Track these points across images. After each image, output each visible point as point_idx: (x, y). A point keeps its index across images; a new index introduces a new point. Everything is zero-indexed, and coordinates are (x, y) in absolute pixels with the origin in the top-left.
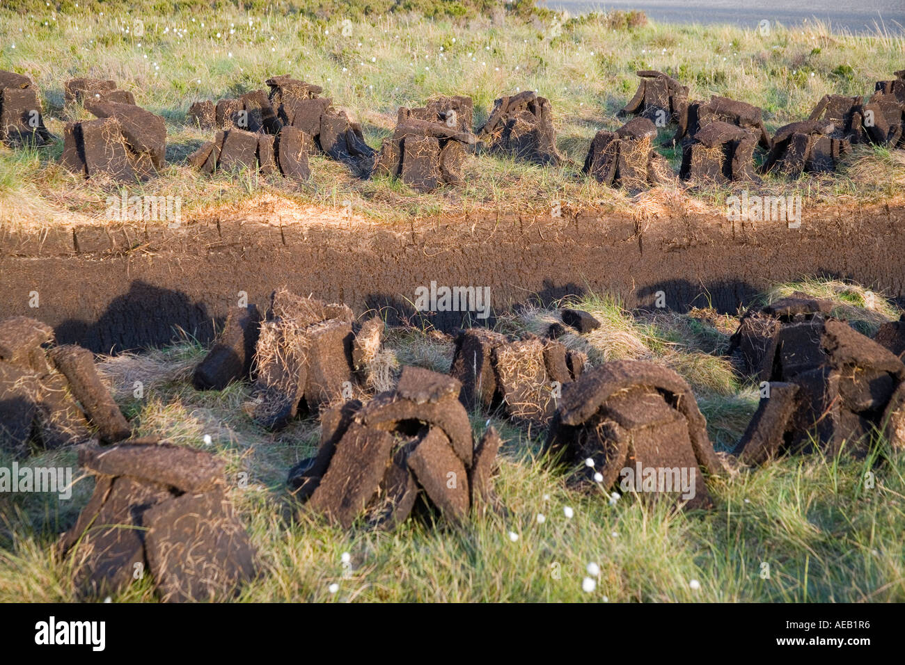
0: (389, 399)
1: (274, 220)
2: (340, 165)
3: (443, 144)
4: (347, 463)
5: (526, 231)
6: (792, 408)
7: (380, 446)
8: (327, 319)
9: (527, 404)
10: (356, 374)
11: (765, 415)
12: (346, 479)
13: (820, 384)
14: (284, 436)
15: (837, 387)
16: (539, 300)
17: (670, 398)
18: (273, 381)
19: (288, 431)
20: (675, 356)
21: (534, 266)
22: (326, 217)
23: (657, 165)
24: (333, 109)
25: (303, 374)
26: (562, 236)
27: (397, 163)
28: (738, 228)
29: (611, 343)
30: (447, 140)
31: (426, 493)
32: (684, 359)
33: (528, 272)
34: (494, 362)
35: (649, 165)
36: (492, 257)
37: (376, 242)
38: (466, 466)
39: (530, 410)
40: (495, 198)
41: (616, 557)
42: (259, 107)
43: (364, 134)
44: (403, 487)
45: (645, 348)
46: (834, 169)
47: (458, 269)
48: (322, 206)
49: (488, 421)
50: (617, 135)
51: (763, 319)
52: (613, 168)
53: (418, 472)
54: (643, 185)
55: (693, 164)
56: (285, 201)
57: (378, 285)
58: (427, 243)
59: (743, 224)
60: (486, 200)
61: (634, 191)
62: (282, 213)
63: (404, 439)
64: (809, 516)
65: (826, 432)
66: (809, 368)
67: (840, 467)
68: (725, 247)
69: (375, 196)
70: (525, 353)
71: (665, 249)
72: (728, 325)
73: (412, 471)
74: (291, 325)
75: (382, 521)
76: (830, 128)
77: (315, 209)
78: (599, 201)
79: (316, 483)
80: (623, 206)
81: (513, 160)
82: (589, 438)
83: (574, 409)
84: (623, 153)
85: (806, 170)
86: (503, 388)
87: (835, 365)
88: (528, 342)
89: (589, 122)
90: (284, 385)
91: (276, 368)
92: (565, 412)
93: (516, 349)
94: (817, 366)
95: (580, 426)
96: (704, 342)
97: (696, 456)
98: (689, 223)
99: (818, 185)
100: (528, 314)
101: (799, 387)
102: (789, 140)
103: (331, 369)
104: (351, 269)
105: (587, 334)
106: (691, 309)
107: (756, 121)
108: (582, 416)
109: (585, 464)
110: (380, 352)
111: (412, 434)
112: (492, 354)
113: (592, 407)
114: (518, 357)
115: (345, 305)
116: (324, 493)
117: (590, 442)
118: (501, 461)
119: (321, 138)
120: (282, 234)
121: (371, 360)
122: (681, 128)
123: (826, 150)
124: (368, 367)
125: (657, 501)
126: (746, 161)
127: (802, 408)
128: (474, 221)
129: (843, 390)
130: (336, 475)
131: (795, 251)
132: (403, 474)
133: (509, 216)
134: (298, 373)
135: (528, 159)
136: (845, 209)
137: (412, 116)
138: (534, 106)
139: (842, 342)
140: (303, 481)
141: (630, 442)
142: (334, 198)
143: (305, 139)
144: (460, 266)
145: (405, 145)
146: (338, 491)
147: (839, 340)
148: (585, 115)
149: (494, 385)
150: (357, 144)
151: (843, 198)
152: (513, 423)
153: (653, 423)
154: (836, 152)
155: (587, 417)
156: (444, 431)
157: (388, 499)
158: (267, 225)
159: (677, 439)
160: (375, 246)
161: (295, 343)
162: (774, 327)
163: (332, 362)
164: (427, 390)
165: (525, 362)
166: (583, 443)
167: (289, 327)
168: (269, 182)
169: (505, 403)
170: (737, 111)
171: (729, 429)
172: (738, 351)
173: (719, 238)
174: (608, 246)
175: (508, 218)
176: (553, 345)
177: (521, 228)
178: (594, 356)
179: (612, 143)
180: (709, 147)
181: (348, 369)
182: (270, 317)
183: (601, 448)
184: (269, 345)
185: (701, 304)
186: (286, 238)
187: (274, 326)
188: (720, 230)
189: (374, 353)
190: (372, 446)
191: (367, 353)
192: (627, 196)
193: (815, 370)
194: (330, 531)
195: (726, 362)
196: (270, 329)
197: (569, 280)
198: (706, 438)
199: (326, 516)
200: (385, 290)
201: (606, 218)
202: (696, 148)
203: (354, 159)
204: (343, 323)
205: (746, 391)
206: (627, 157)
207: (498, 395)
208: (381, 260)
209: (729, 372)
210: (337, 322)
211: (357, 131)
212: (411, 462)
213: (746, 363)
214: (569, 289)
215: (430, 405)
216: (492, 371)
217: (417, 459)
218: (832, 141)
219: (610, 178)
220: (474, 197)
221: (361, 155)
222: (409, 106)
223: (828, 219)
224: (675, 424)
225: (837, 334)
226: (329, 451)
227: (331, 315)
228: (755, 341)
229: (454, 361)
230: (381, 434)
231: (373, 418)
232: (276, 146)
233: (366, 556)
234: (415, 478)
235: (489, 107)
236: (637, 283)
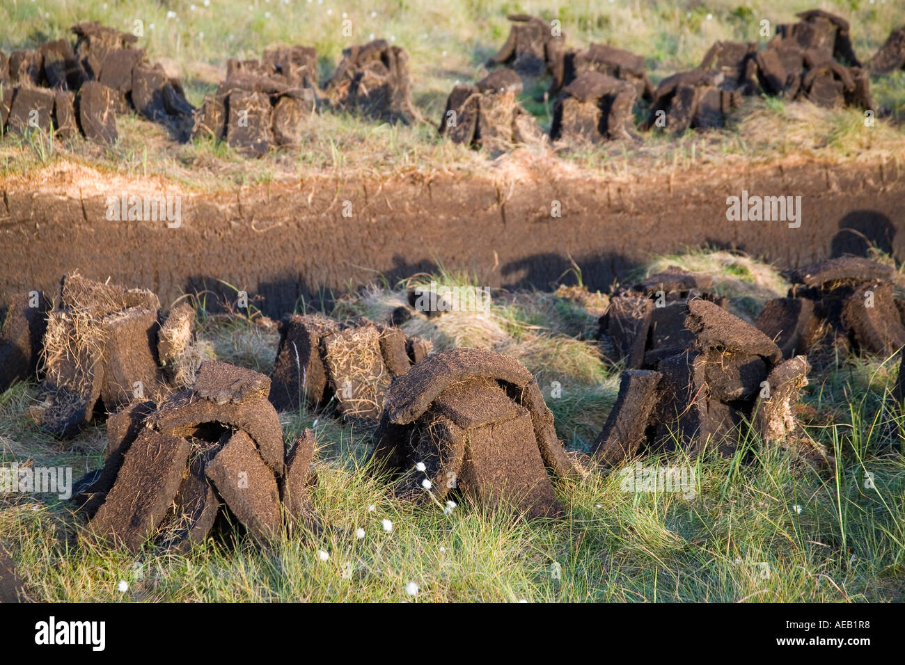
0: (186, 400)
1: (73, 192)
2: (155, 127)
3: (274, 101)
4: (137, 475)
5: (372, 201)
6: (654, 400)
7: (174, 454)
8: (128, 307)
9: (362, 400)
10: (163, 370)
11: (624, 407)
12: (136, 494)
13: (683, 372)
14: (76, 444)
15: (703, 374)
16: (385, 281)
17: (512, 391)
18: (63, 380)
19: (82, 439)
20: (536, 342)
21: (382, 241)
22: (135, 188)
23: (522, 123)
24: (147, 61)
25: (99, 373)
26: (414, 206)
27: (221, 125)
28: (614, 194)
29: (463, 329)
30: (280, 97)
31: (228, 507)
32: (546, 345)
33: (375, 248)
34: (323, 353)
35: (513, 124)
36: (333, 231)
37: (197, 216)
38: (277, 474)
39: (366, 408)
40: (335, 164)
41: (444, 575)
42: (61, 58)
43: (186, 90)
44: (201, 501)
45: (502, 333)
46: (723, 125)
47: (293, 246)
48: (130, 174)
49: (316, 422)
50: (476, 89)
51: (633, 298)
52: (472, 128)
53: (218, 484)
54: (507, 147)
55: (565, 122)
56: (85, 169)
57: (199, 266)
58: (256, 216)
59: (619, 190)
60: (325, 166)
61: (496, 153)
62: (82, 183)
63: (203, 446)
64: (668, 521)
65: (691, 425)
66: (674, 353)
67: (705, 465)
68: (599, 216)
69: (195, 162)
70: (358, 342)
71: (531, 219)
72: (598, 304)
73: (212, 482)
74: (84, 314)
75: (175, 542)
76: (720, 78)
77: (122, 179)
78: (454, 165)
79: (101, 500)
80: (484, 171)
81: (358, 119)
82: (422, 439)
83: (403, 407)
84: (484, 111)
85: (692, 127)
86: (334, 383)
87: (700, 349)
88: (362, 329)
89: (453, 74)
90: (77, 385)
91: (67, 365)
92: (394, 410)
93: (347, 338)
94: (682, 351)
95: (411, 425)
96: (571, 325)
97: (543, 456)
98: (559, 190)
99: (703, 143)
100: (372, 296)
101: (661, 375)
102: (673, 93)
103: (133, 366)
104: (167, 248)
105: (436, 318)
106: (557, 287)
107: (639, 72)
108: (412, 414)
109: (415, 469)
110: (190, 344)
111: (211, 440)
112: (320, 345)
113: (423, 404)
114: (351, 347)
115: (149, 291)
116: (109, 511)
117: (424, 443)
118: (321, 467)
119: (134, 96)
120: (83, 209)
121: (180, 354)
122: (555, 80)
123: (715, 104)
124: (177, 362)
125: (497, 508)
126: (624, 118)
127: (665, 398)
128: (310, 190)
129: (711, 378)
130: (124, 490)
131: (678, 220)
132: (201, 487)
133: (351, 184)
134: (92, 371)
135: (375, 117)
136: (733, 170)
137: (243, 69)
138: (387, 57)
139: (708, 324)
140: (87, 497)
141: (467, 442)
142: (145, 165)
143: (110, 96)
144: (295, 242)
145: (231, 102)
146: (127, 509)
147: (705, 321)
148: (448, 66)
149: (324, 380)
150: (177, 102)
151: (732, 157)
152: (344, 423)
153: (493, 421)
154: (726, 105)
155: (417, 415)
156: (250, 435)
157: (184, 516)
158: (65, 199)
159: (520, 438)
160: (196, 220)
161: (88, 336)
162: (645, 307)
163: (134, 356)
164: (229, 389)
165: (359, 352)
166: (415, 444)
167: (82, 318)
168: (68, 147)
169: (336, 400)
170: (616, 60)
171: (592, 424)
172: (607, 335)
173: (593, 206)
174: (466, 217)
175: (350, 187)
176: (391, 332)
177: (366, 197)
178: (443, 344)
179: (470, 98)
180: (583, 101)
181: (153, 365)
182: (61, 307)
183: (435, 450)
184: (58, 339)
185: (571, 281)
186: (88, 213)
187: (63, 316)
188: (594, 197)
189: (183, 346)
190: (166, 455)
191: (175, 346)
192: (488, 159)
193: (679, 355)
194: (114, 556)
195: (593, 347)
196: (59, 320)
197: (421, 257)
198: (554, 435)
199: (110, 538)
200: (207, 271)
201: (463, 185)
202: (569, 103)
203: (174, 119)
204: (146, 311)
205: (611, 381)
206: (488, 115)
207: (329, 391)
208: (203, 237)
209: (597, 360)
210: (140, 310)
211: (176, 86)
212: (210, 472)
213: (616, 348)
214: (423, 266)
215: (233, 406)
216: (321, 363)
217: (217, 469)
218: (721, 94)
219: (470, 139)
220: (310, 162)
221: (181, 115)
222: (241, 56)
223: (715, 183)
224: (518, 420)
225: (702, 315)
226: (117, 461)
227: (133, 302)
228: (624, 322)
229: (279, 353)
230: (176, 440)
231: (167, 422)
232: (77, 105)
233: (156, 583)
234: (215, 490)
235: (337, 57)
236: (500, 258)
